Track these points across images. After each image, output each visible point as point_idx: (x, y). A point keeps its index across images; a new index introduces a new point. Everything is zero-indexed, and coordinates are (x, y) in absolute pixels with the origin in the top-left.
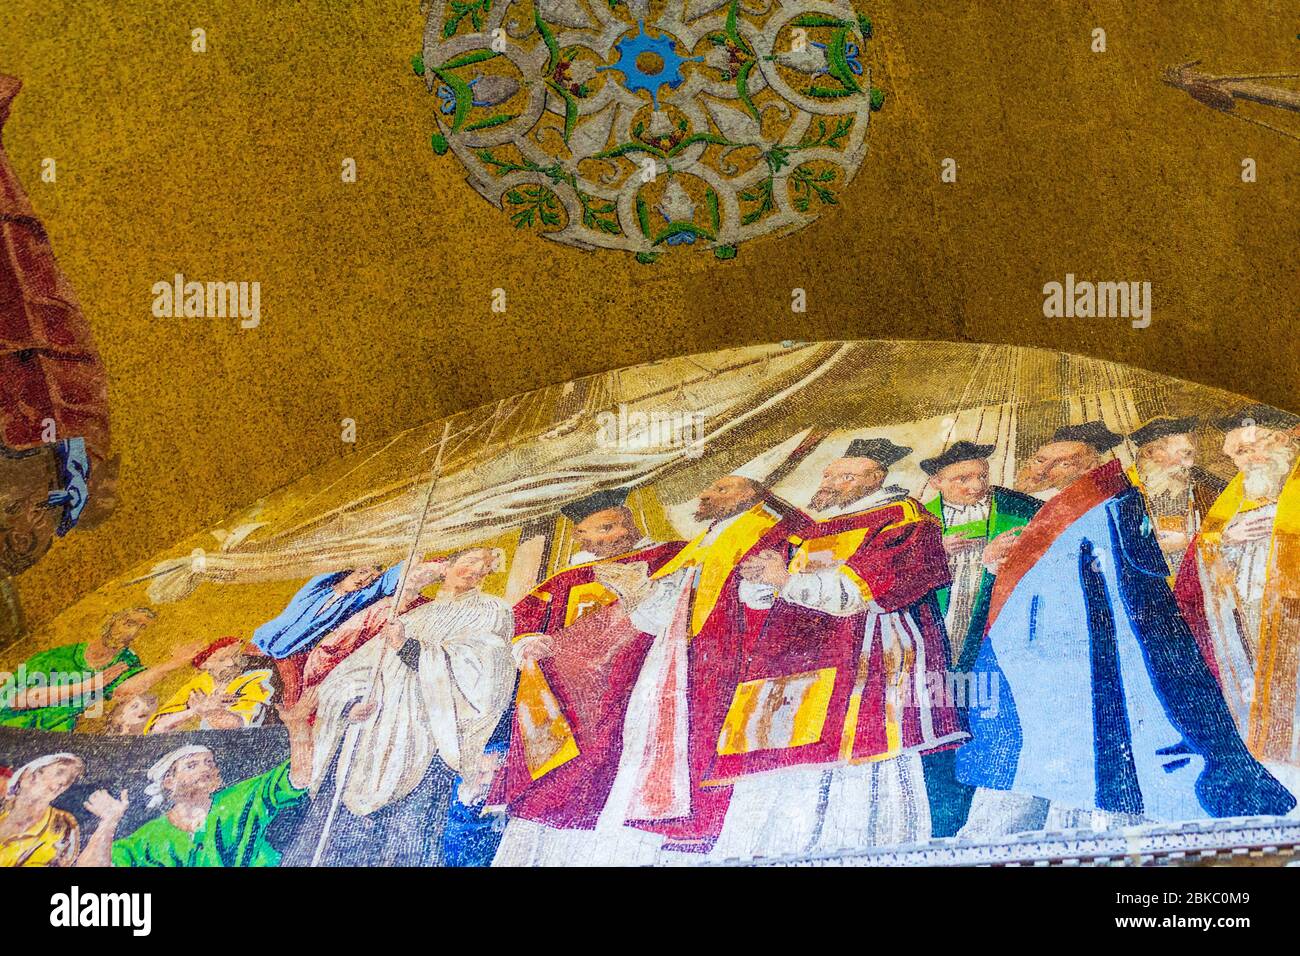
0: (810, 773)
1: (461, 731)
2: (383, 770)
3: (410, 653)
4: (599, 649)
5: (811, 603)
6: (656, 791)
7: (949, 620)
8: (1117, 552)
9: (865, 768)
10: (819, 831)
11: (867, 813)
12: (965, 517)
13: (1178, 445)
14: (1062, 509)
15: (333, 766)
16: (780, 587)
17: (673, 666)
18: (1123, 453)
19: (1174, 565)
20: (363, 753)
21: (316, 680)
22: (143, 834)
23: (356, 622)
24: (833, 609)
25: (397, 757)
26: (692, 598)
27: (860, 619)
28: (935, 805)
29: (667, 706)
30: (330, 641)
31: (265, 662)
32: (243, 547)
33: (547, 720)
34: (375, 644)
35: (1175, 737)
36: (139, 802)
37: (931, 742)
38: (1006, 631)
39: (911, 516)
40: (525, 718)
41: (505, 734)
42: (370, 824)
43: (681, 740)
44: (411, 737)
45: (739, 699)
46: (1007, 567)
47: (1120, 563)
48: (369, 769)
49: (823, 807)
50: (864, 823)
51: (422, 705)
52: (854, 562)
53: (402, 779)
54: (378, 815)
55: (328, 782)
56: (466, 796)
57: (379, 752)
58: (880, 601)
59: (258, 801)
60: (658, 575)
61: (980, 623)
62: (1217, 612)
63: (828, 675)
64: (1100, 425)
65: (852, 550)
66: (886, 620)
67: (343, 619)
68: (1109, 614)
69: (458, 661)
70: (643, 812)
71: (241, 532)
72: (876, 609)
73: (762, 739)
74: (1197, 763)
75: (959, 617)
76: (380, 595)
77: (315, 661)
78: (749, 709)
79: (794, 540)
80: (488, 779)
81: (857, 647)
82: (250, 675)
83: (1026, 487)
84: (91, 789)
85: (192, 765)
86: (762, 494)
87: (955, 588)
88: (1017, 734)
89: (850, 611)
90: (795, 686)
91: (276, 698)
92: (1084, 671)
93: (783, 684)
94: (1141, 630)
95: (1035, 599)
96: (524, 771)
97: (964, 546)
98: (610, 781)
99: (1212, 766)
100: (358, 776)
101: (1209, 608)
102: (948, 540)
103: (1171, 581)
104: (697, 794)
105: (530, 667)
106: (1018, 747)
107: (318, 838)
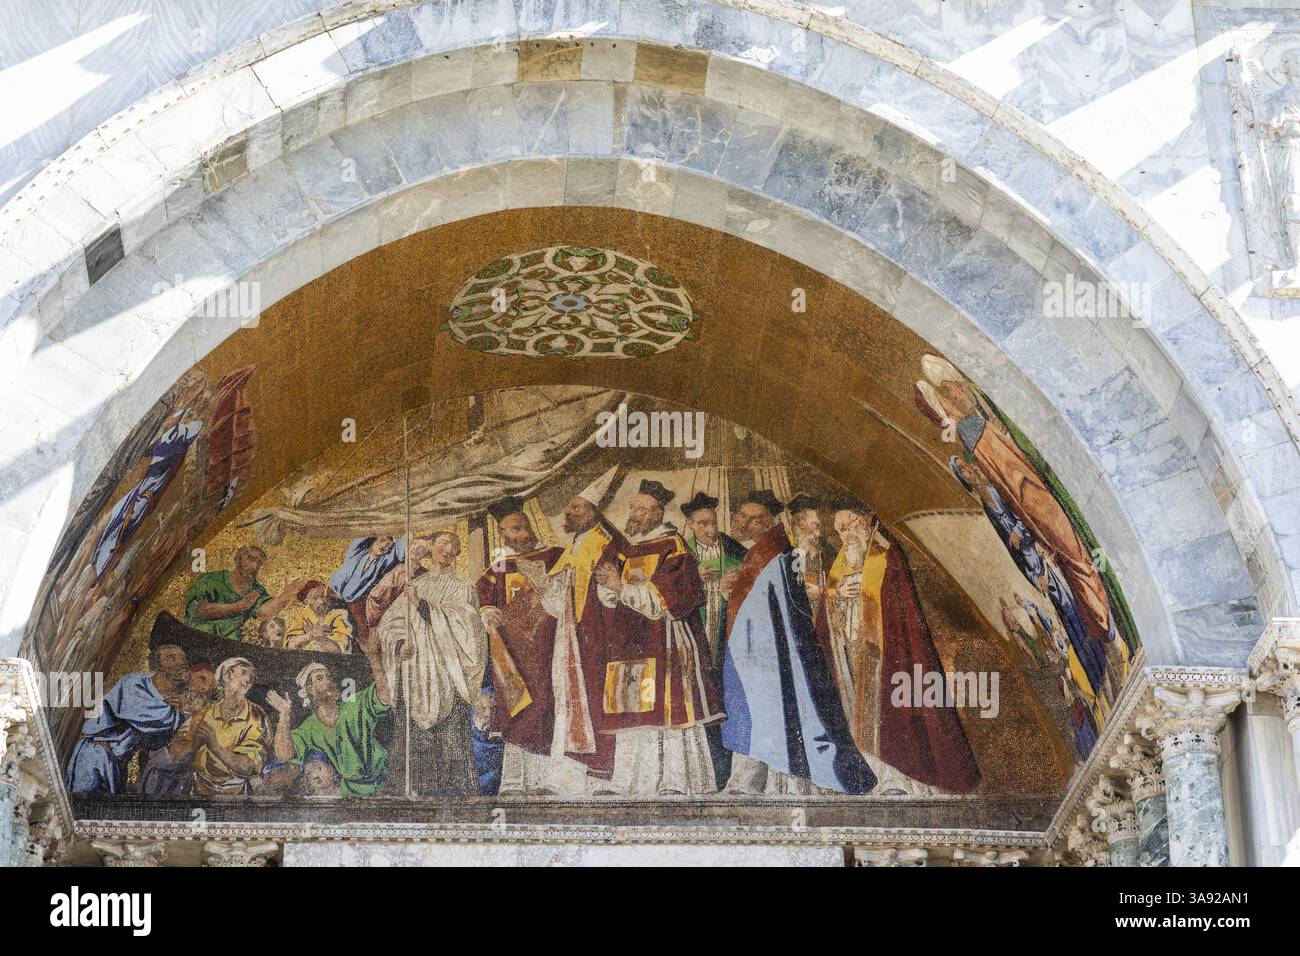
0: (652, 732)
1: (465, 675)
2: (429, 698)
3: (424, 609)
4: (528, 626)
5: (636, 607)
6: (576, 734)
7: (707, 629)
8: (787, 593)
9: (679, 733)
10: (661, 772)
11: (683, 763)
12: (709, 555)
13: (812, 517)
14: (757, 557)
15: (400, 691)
16: (619, 592)
17: (571, 644)
18: (784, 517)
19: (814, 607)
20: (415, 684)
21: (376, 622)
22: (306, 726)
23: (386, 581)
24: (647, 612)
25: (434, 688)
26: (573, 594)
27: (662, 622)
28: (715, 762)
29: (572, 673)
30: (375, 593)
31: (340, 604)
32: (302, 506)
33: (511, 674)
34: (402, 599)
35: (821, 731)
36: (297, 702)
37: (709, 719)
38: (736, 642)
39: (680, 550)
40: (498, 671)
41: (489, 680)
42: (431, 737)
43: (584, 699)
44: (439, 675)
45: (609, 676)
46: (732, 596)
47: (789, 604)
48: (420, 695)
49: (661, 756)
50: (683, 770)
51: (440, 653)
52: (655, 579)
53: (441, 708)
54: (434, 729)
55: (400, 702)
56: (479, 723)
57: (424, 683)
58: (672, 611)
59: (365, 711)
60: (552, 572)
61: (724, 635)
62: (837, 644)
63: (652, 662)
64: (770, 493)
65: (653, 571)
66: (675, 624)
67: (380, 577)
68: (785, 639)
69: (452, 619)
70: (572, 747)
71: (298, 494)
72: (670, 617)
73: (625, 705)
74: (832, 748)
75: (712, 629)
76: (396, 562)
77: (371, 608)
78: (615, 682)
79: (622, 557)
80: (488, 712)
81: (664, 644)
82: (335, 612)
83: (737, 535)
84: (266, 688)
85: (320, 678)
86: (598, 516)
87: (708, 607)
88: (748, 718)
89: (656, 617)
90: (637, 669)
91: (355, 633)
92: (776, 678)
93: (630, 665)
94: (802, 653)
95: (749, 621)
96: (506, 711)
97: (711, 576)
98: (552, 722)
99: (840, 752)
100: (416, 701)
101: (833, 644)
102: (702, 570)
103: (814, 620)
104: (599, 738)
105: (494, 631)
106: (750, 727)
107: (405, 741)
